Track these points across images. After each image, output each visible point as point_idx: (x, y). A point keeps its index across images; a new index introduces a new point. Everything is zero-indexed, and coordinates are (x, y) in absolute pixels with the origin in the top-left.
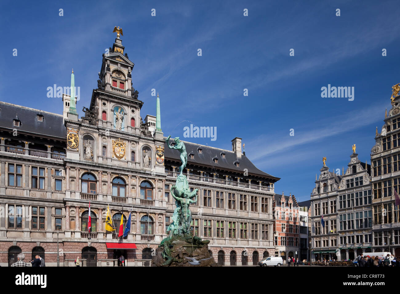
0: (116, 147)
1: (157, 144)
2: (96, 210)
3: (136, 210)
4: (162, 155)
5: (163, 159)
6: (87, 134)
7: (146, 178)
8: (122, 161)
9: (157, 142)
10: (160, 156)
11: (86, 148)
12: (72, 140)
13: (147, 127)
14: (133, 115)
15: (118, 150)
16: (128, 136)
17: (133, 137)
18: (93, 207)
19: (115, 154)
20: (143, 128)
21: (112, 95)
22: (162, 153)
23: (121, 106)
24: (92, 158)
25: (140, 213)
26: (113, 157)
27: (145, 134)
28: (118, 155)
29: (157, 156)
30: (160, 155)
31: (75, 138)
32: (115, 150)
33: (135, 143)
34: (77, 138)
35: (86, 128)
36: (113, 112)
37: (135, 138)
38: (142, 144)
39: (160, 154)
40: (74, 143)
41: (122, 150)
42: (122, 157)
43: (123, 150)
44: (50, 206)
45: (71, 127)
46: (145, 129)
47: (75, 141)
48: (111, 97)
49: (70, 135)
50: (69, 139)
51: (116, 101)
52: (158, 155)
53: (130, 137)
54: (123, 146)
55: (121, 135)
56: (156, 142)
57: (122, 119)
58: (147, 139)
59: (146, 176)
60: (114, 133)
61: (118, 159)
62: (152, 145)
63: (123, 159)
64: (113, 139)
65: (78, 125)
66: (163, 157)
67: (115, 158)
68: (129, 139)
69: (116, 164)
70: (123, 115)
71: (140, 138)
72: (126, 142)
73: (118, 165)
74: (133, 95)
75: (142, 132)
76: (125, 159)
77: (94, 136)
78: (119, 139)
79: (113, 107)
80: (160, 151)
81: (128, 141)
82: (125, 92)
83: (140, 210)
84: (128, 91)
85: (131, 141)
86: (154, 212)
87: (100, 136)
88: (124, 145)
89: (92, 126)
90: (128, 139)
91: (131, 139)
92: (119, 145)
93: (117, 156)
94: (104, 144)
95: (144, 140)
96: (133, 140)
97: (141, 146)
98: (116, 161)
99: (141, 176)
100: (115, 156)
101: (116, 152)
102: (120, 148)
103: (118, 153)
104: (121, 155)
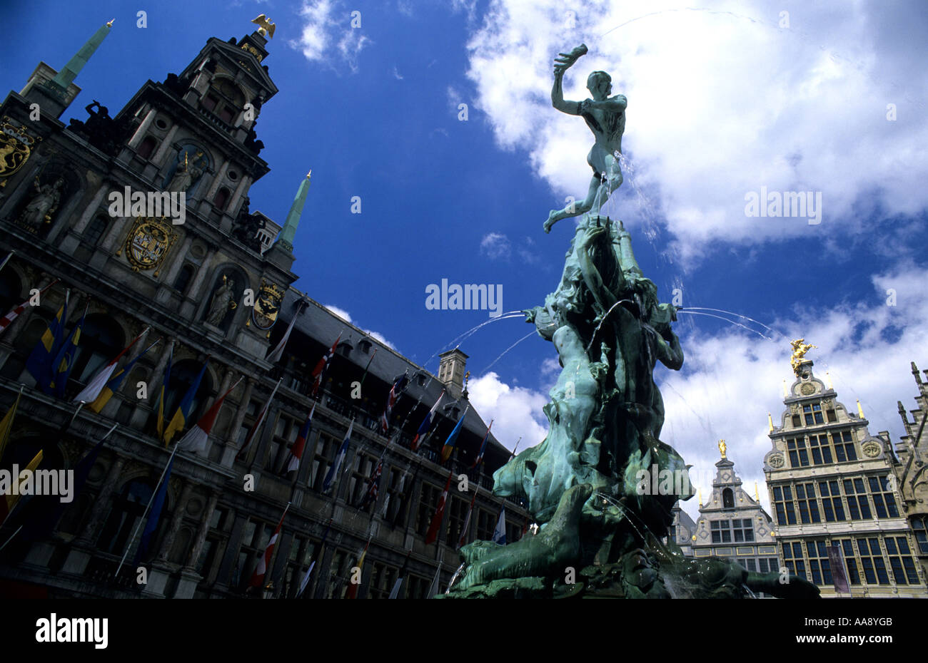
0: (142, 234)
1: (269, 277)
4: (273, 311)
5: (271, 321)
6: (64, 162)
8: (143, 279)
10: (266, 310)
11: (36, 193)
14: (230, 183)
15: (145, 244)
17: (206, 231)
19: (129, 251)
20: (244, 224)
22: (274, 305)
23: (207, 150)
24: (44, 227)
26: (118, 256)
27: (243, 241)
28: (137, 255)
29: (257, 307)
30: (268, 306)
31: (15, 150)
32: (135, 240)
33: (205, 247)
34: (24, 154)
36: (175, 152)
37: (210, 234)
38: (224, 258)
39: (269, 304)
41: (157, 247)
42: (148, 268)
43: (161, 250)
45: (22, 120)
47: (8, 158)
48: (190, 119)
51: (199, 132)
52: (261, 303)
54: (166, 240)
56: (267, 269)
58: (243, 252)
61: (130, 266)
62: (253, 274)
63: (148, 273)
66: (273, 317)
68: (195, 230)
70: (201, 172)
71: (225, 240)
72: (179, 234)
73: (127, 283)
75: (238, 230)
76: (155, 276)
77: (84, 178)
79: (184, 142)
80: (271, 297)
82: (229, 130)
84: (240, 130)
85: (196, 237)
87: (106, 183)
88: (170, 238)
89: (93, 149)
91: (198, 232)
92: (156, 232)
95: (234, 252)
96: (204, 236)
97: (219, 263)
98: (121, 268)
99: (186, 341)
100: (127, 254)
101: (135, 247)
102: (154, 243)
103: (140, 251)
104: (146, 260)
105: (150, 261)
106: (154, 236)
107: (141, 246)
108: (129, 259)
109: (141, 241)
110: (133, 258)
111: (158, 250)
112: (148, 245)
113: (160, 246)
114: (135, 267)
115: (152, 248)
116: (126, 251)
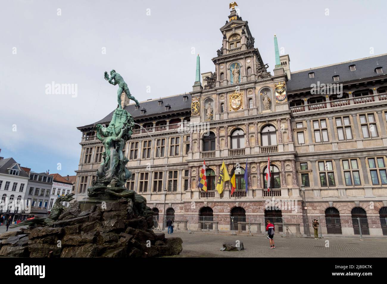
0: (233, 100)
1: (276, 82)
2: (214, 167)
3: (256, 160)
4: (283, 91)
5: (284, 95)
6: (207, 98)
7: (265, 122)
8: (240, 112)
9: (276, 80)
10: (281, 93)
11: (207, 110)
12: (195, 107)
13: (264, 69)
14: (248, 65)
15: (235, 102)
16: (244, 86)
17: (249, 85)
18: (211, 164)
20: (260, 72)
21: (227, 56)
22: (282, 89)
23: (236, 62)
24: (212, 117)
25: (260, 163)
26: (230, 111)
27: (262, 77)
28: (234, 107)
29: (277, 94)
31: (197, 105)
32: (232, 103)
33: (251, 90)
34: (198, 104)
35: (206, 94)
36: (229, 70)
37: (251, 85)
38: (259, 87)
39: (280, 90)
40: (196, 109)
41: (238, 101)
42: (239, 108)
44: (180, 169)
45: (194, 97)
46: (263, 71)
47: (196, 107)
48: (226, 58)
49: (193, 104)
50: (193, 107)
51: (231, 59)
52: (278, 92)
53: (246, 86)
54: (240, 97)
56: (274, 80)
57: (239, 72)
58: (264, 81)
59: (265, 120)
60: (230, 88)
61: (235, 111)
62: (270, 85)
63: (241, 109)
64: (230, 94)
65: (199, 93)
66: (285, 93)
67: (232, 110)
68: (245, 88)
69: (233, 116)
70: (239, 69)
71: (256, 83)
72: (242, 92)
74: (249, 47)
75: (259, 76)
77: (213, 98)
78: (235, 91)
79: (230, 66)
80: (280, 88)
81: (244, 90)
83: (260, 159)
84: (243, 46)
85: (247, 89)
86: (278, 159)
87: (218, 95)
88: (241, 95)
89: (211, 90)
90: (243, 88)
91: (246, 87)
93: (234, 109)
94: (222, 101)
95: (261, 83)
96: (249, 87)
97: (258, 91)
98: (233, 113)
99: (259, 121)
100: (232, 108)
101: (233, 105)
102: (237, 100)
104: (237, 107)
106: (236, 98)
111: (239, 101)
113: (239, 99)
115: (237, 102)
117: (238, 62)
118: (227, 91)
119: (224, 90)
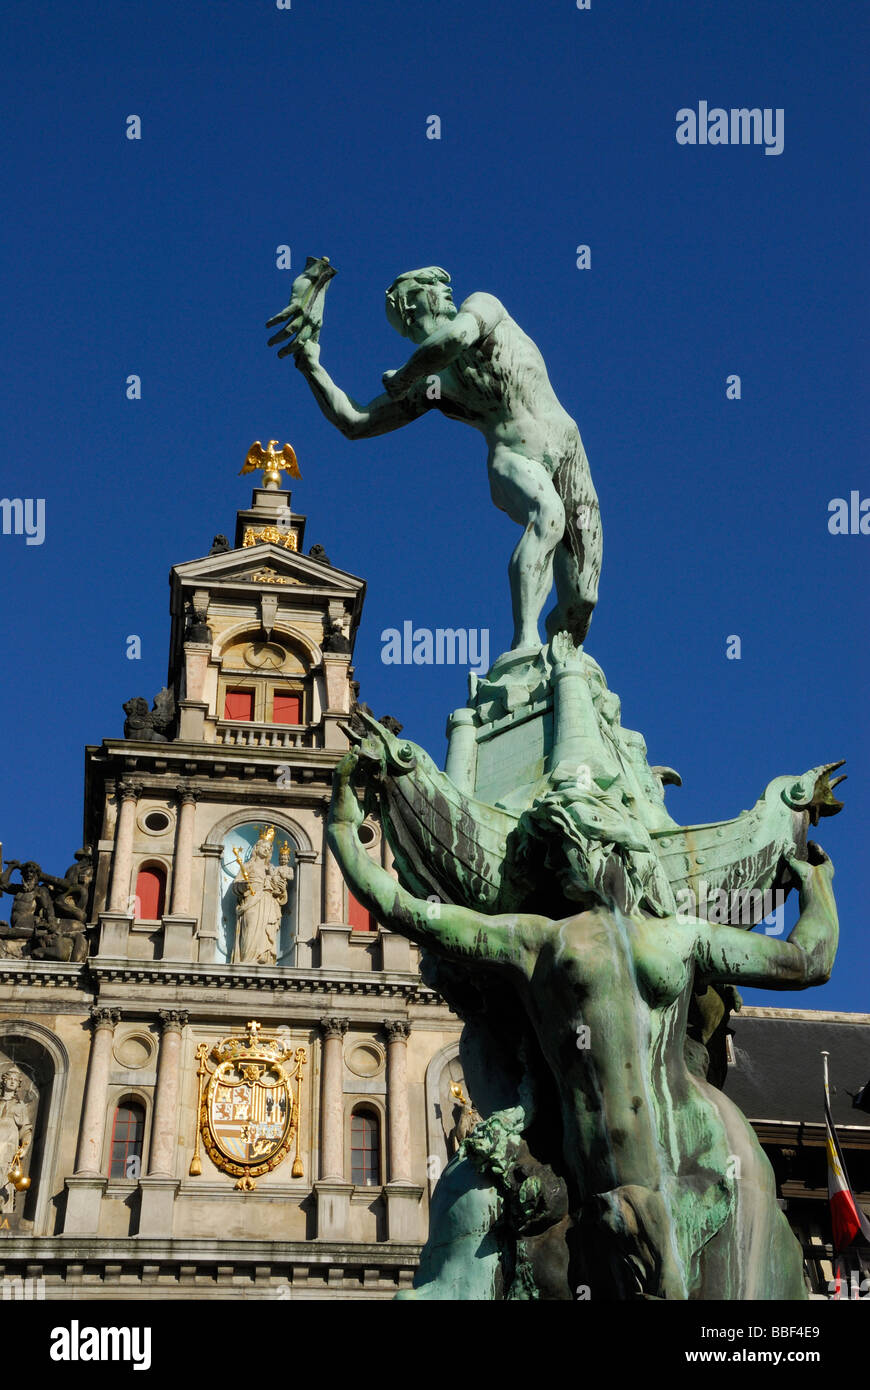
0: (226, 1093)
8: (271, 1196)
15: (242, 1112)
16: (322, 998)
17: (360, 1001)
19: (213, 1149)
21: (211, 758)
26: (195, 1174)
28: (235, 1148)
32: (216, 1116)
33: (380, 1038)
36: (213, 862)
37: (371, 1001)
41: (270, 1104)
42: (269, 1164)
43: (283, 1104)
48: (207, 769)
53: (339, 1001)
54: (284, 1074)
55: (268, 997)
57: (286, 895)
60: (213, 992)
61: (233, 1182)
63: (280, 1176)
64: (206, 1038)
67: (210, 1174)
68: (333, 1014)
72: (303, 1042)
73: (238, 1231)
76: (297, 1176)
78: (254, 1025)
79: (221, 829)
81: (325, 1031)
84: (329, 724)
85: (343, 1027)
87: (104, 1023)
88: (293, 1066)
92: (251, 1070)
93: (224, 1163)
94: (132, 1079)
96: (359, 1016)
97: (427, 1059)
98: (212, 1198)
100: (213, 1159)
101: (222, 1133)
102: (259, 1097)
103: (235, 1134)
104: (259, 1150)
105: (269, 1146)
106: (252, 1082)
107: (235, 1122)
108: (222, 1169)
109: (229, 1110)
110: (231, 1161)
111: (276, 1108)
112: (249, 1111)
113: (276, 1095)
114: (244, 1180)
115: (259, 1113)
116: (208, 1152)
117: (286, 823)
118: (193, 1009)
119: (168, 991)
